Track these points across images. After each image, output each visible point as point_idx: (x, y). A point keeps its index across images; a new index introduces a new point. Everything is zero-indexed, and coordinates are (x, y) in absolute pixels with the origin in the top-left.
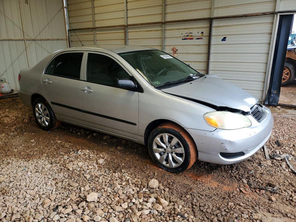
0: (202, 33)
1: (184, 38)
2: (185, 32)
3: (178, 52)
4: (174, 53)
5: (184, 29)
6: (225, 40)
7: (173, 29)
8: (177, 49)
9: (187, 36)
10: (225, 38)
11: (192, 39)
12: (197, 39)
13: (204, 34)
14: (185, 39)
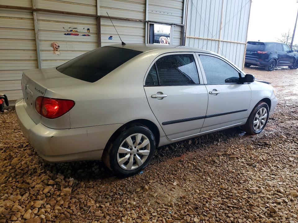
0: (88, 29)
1: (66, 33)
2: (67, 26)
3: (60, 49)
4: (54, 50)
5: (66, 22)
6: (111, 39)
7: (49, 21)
8: (58, 45)
9: (70, 31)
10: (111, 37)
11: (78, 35)
12: (83, 35)
13: (91, 31)
14: (68, 34)
